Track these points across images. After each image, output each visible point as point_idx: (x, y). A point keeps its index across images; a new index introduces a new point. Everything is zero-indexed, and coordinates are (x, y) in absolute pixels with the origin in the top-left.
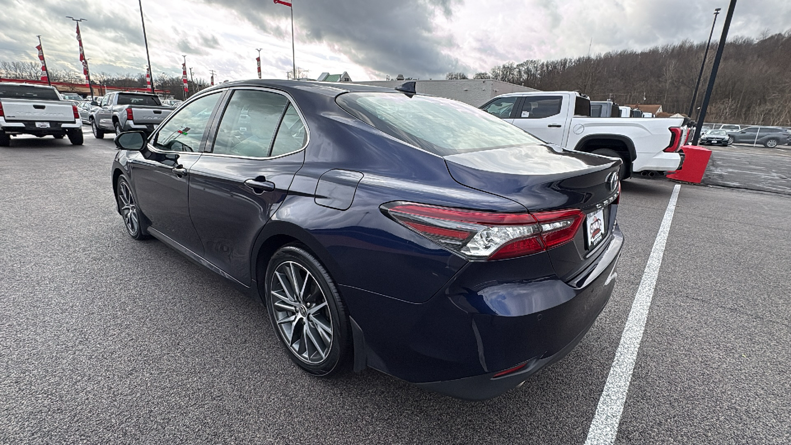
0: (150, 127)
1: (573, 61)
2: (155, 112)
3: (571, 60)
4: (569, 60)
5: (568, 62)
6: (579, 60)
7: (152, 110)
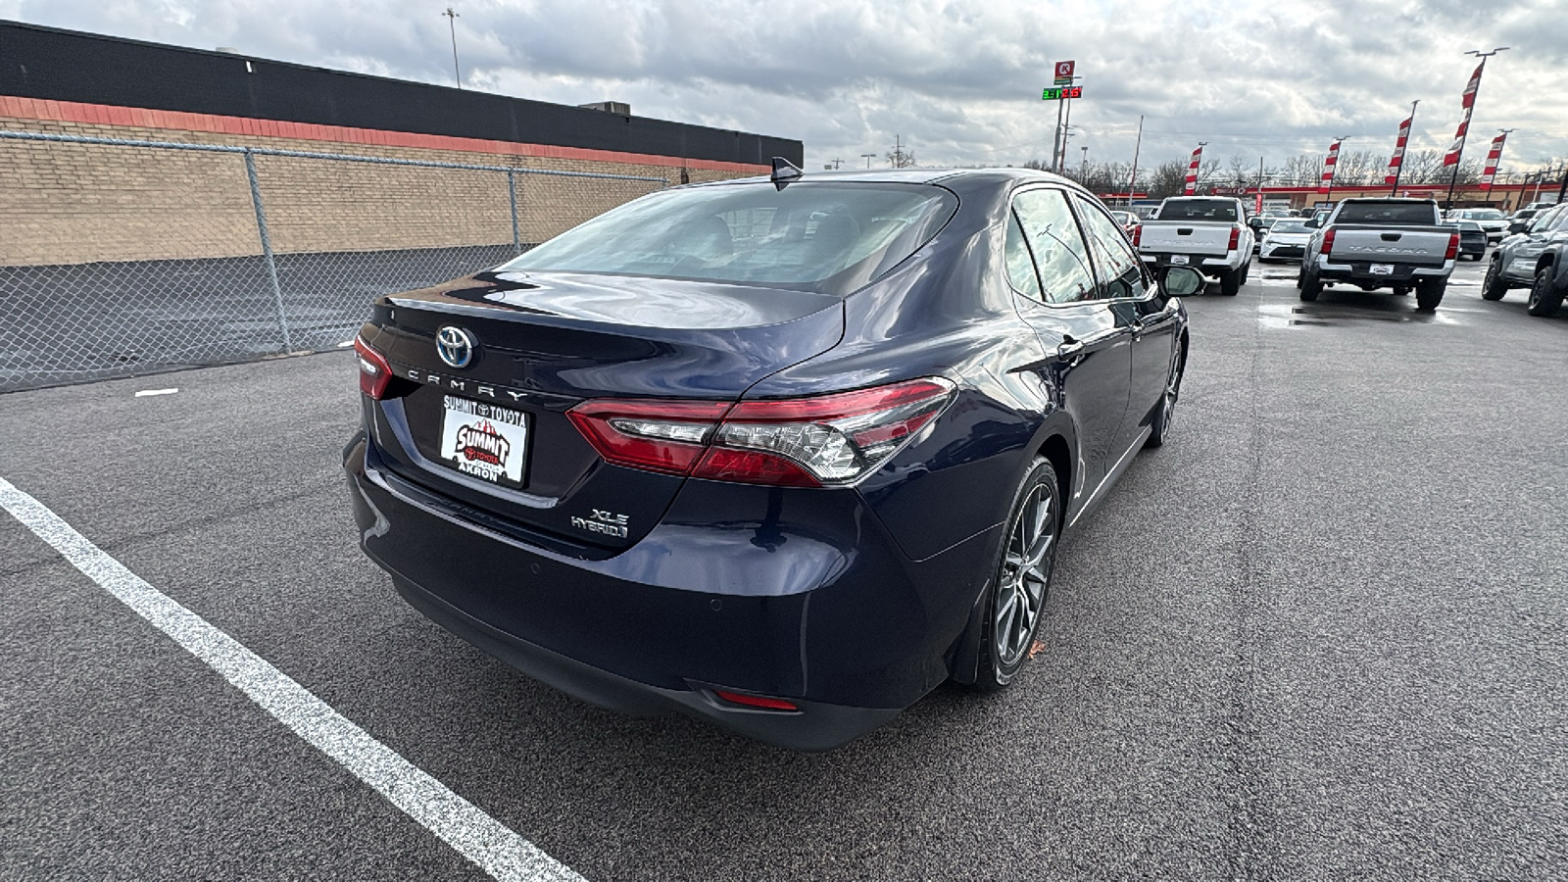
0: (1361, 268)
2: (1385, 238)
7: (1380, 233)
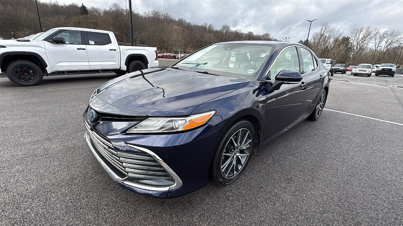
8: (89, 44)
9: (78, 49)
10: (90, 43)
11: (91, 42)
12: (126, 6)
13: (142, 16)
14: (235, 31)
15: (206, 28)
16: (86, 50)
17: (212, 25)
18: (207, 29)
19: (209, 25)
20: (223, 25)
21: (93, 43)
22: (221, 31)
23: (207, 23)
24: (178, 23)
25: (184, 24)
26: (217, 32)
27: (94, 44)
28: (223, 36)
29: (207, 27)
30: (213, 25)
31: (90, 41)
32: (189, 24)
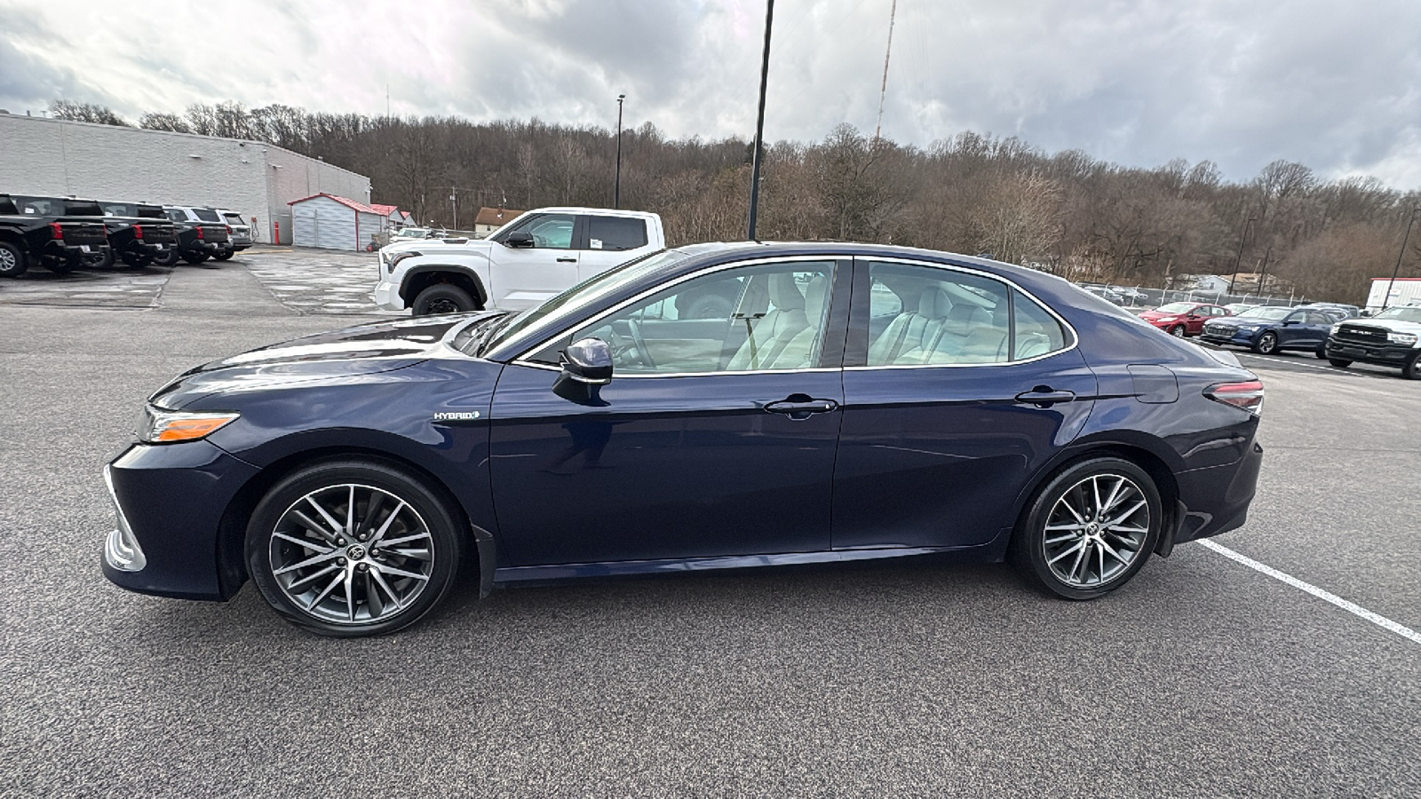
1: (370, 121)
3: (366, 119)
4: (362, 119)
5: (361, 123)
6: (380, 121)
8: (589, 248)
9: (559, 260)
10: (592, 246)
11: (594, 243)
12: (879, 128)
13: (922, 153)
14: (1341, 184)
15: (1180, 181)
16: (577, 263)
17: (1211, 166)
18: (1185, 185)
19: (1193, 166)
20: (1273, 164)
21: (599, 244)
22: (1259, 188)
23: (1188, 161)
24: (1052, 167)
25: (1078, 170)
26: (1233, 193)
27: (601, 247)
28: (1264, 208)
29: (1184, 175)
30: (1215, 166)
31: (592, 240)
32: (1100, 169)
